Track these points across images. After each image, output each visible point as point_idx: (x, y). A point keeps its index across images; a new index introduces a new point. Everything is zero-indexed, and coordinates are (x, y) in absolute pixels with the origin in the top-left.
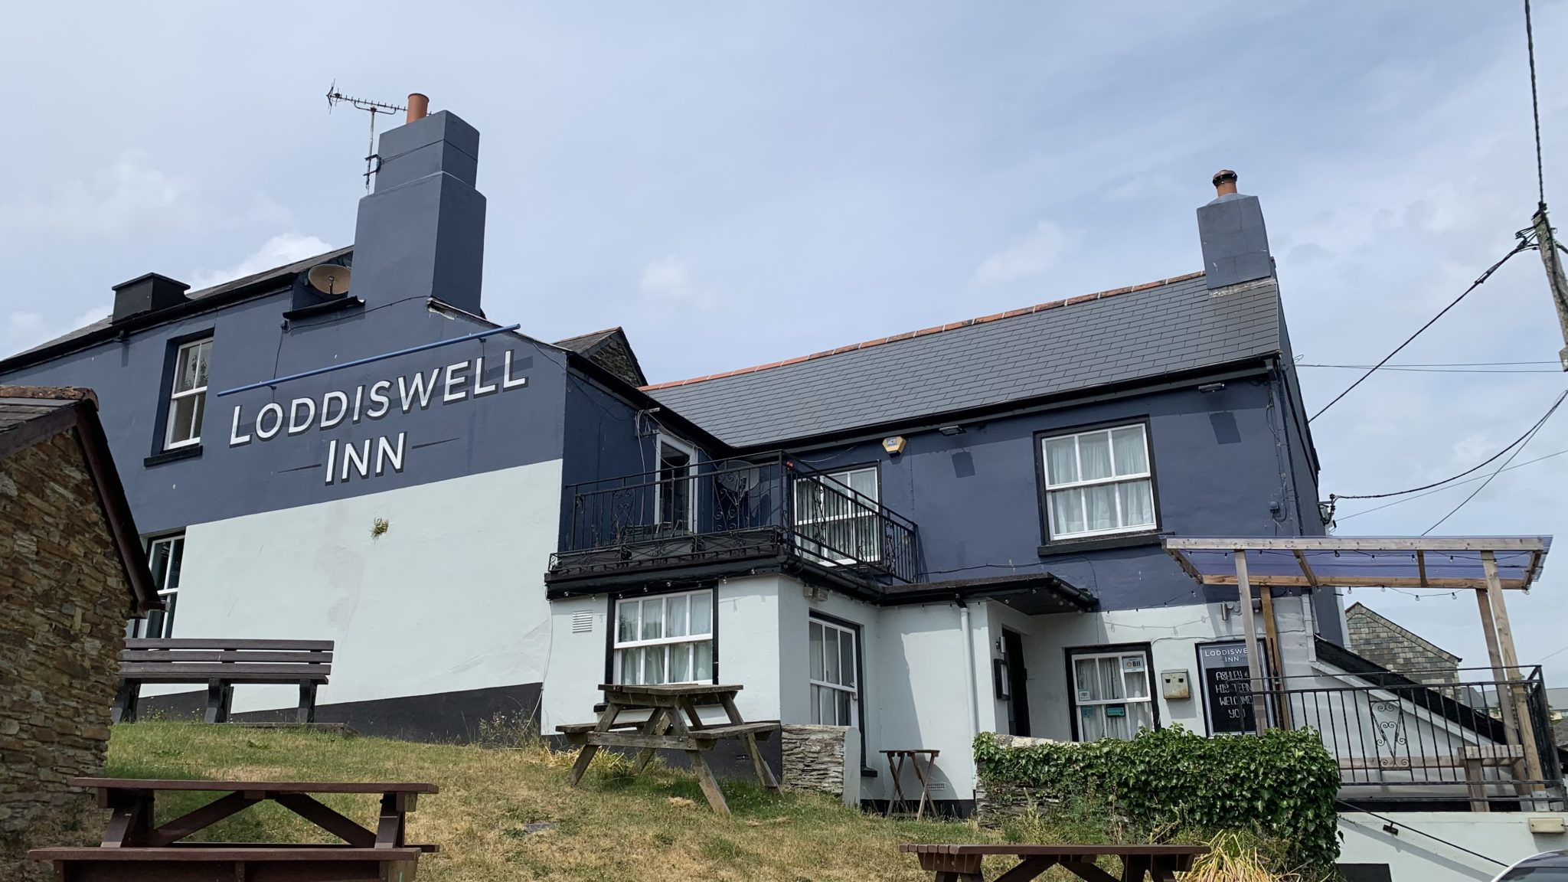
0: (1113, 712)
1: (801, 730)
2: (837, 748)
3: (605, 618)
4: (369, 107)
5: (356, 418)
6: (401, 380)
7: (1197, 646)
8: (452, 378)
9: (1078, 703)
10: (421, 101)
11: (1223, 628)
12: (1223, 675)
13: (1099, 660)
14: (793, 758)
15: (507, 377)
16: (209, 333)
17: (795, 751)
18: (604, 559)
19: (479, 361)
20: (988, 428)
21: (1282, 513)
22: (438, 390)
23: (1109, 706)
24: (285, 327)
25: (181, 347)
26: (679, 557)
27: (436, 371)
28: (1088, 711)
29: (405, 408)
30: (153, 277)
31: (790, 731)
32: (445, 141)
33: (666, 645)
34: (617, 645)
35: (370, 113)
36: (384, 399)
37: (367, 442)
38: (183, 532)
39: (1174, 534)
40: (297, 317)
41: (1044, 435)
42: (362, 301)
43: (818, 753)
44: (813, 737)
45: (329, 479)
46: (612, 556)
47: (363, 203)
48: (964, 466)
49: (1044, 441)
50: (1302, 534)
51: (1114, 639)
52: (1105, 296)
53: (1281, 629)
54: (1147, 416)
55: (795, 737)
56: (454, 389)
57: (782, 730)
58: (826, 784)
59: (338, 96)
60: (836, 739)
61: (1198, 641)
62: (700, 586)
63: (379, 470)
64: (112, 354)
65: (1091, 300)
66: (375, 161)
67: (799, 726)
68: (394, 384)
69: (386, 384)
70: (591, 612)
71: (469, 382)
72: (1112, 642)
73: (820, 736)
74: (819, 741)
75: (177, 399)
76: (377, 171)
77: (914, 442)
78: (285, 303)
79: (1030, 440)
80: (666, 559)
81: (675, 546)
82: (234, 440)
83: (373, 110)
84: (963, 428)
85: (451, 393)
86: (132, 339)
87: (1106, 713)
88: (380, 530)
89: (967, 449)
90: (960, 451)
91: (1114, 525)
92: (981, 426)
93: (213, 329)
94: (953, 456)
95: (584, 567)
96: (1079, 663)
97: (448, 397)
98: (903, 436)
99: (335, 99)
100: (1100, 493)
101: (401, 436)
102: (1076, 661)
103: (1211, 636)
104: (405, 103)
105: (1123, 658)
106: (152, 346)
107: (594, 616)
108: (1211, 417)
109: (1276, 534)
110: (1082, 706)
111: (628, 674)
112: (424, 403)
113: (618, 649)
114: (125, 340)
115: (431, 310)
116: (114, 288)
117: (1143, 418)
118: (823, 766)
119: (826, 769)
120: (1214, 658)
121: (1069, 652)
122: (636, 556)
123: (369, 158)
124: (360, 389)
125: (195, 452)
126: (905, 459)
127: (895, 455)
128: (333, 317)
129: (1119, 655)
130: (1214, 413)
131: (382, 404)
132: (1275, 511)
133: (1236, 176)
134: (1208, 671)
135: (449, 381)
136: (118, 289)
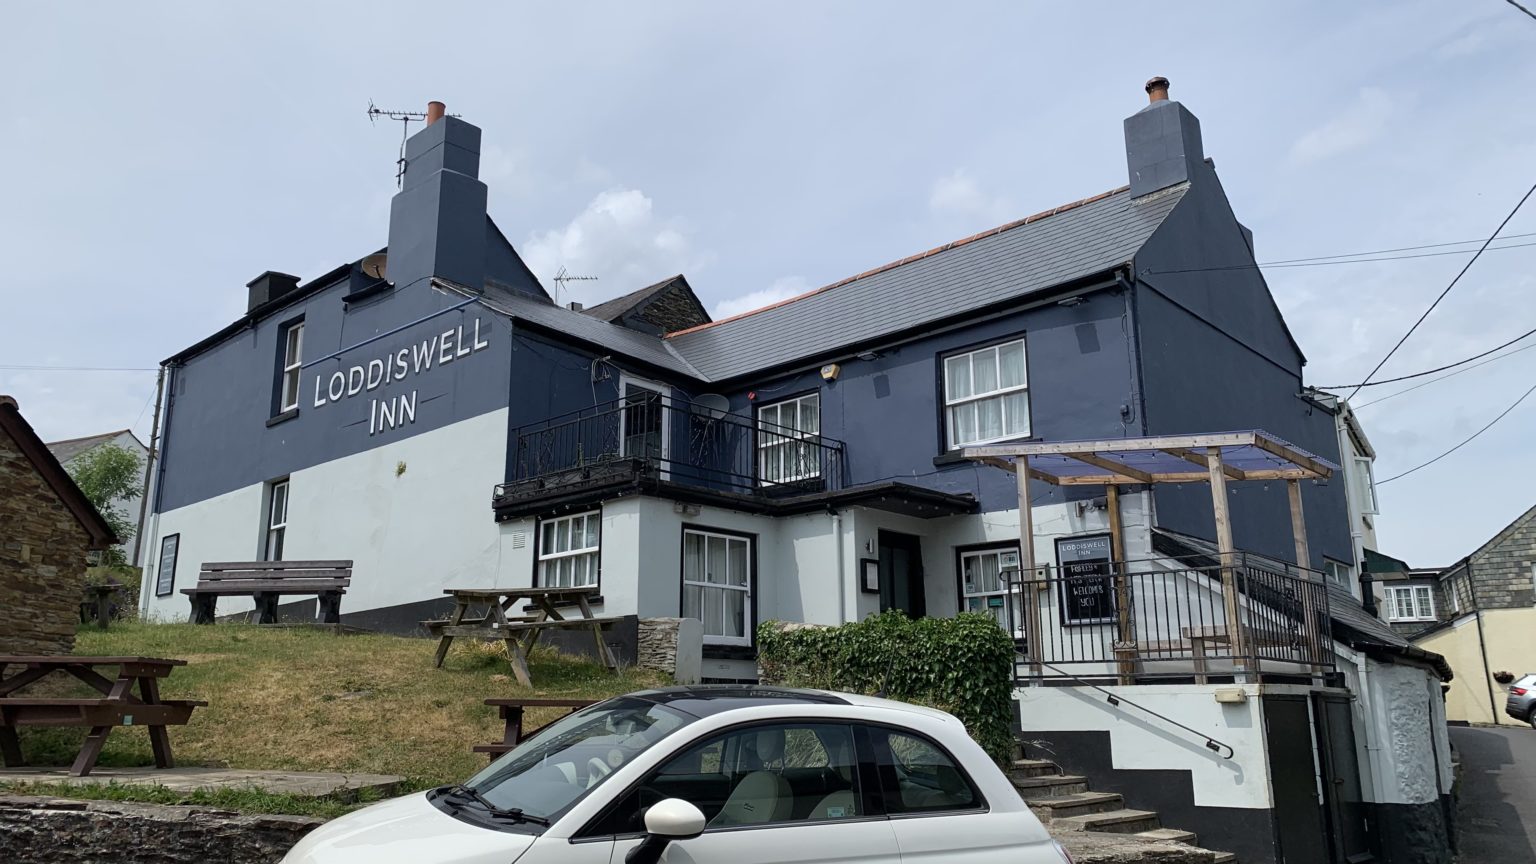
0: (995, 602)
1: (651, 622)
2: (673, 635)
3: (533, 536)
4: (403, 116)
5: (388, 381)
6: (415, 347)
7: (1056, 541)
8: (445, 343)
9: (965, 595)
10: (438, 107)
11: (1078, 524)
12: (1077, 569)
13: (983, 556)
14: (645, 644)
15: (476, 341)
16: (301, 319)
17: (647, 639)
18: (527, 490)
19: (461, 328)
20: (903, 352)
21: (1131, 415)
22: (436, 355)
23: (991, 598)
24: (346, 309)
25: (291, 329)
26: (572, 485)
27: (436, 338)
28: (974, 601)
29: (417, 370)
30: (269, 275)
31: (644, 623)
32: (446, 142)
33: (572, 556)
34: (542, 557)
35: (404, 122)
36: (404, 364)
37: (395, 400)
38: (288, 480)
39: (1041, 440)
40: (352, 300)
41: (946, 355)
42: (392, 284)
43: (661, 640)
44: (659, 628)
45: (372, 431)
46: (531, 486)
47: (396, 200)
48: (882, 388)
49: (946, 361)
50: (1145, 434)
51: (991, 536)
52: (1060, 212)
53: (1126, 524)
54: (1024, 332)
55: (647, 627)
56: (446, 352)
57: (638, 623)
58: (665, 666)
59: (377, 111)
60: (672, 629)
61: (1057, 536)
62: (589, 507)
63: (401, 422)
64: (248, 337)
65: (1048, 216)
66: (403, 163)
67: (652, 619)
68: (411, 351)
69: (406, 351)
70: (522, 531)
71: (453, 349)
72: (990, 539)
73: (663, 627)
74: (662, 630)
75: (289, 372)
76: (404, 172)
77: (845, 368)
78: (344, 289)
79: (932, 361)
80: (565, 486)
81: (572, 475)
82: (317, 403)
83: (406, 119)
84: (880, 354)
85: (444, 356)
86: (259, 325)
87: (989, 603)
88: (401, 471)
89: (885, 372)
90: (879, 374)
91: (1001, 434)
92: (896, 350)
93: (304, 315)
94: (875, 379)
95: (516, 495)
96: (968, 561)
97: (442, 360)
98: (836, 363)
99: (375, 114)
100: (990, 404)
101: (414, 393)
102: (965, 558)
103: (1068, 531)
104: (426, 110)
105: (1002, 554)
106: (270, 328)
107: (524, 534)
108: (1077, 329)
109: (1125, 436)
110: (970, 598)
111: (552, 580)
112: (428, 366)
113: (543, 561)
114: (255, 326)
115: (434, 288)
116: (248, 286)
117: (1021, 334)
118: (663, 651)
119: (665, 653)
120: (1069, 552)
121: (959, 550)
122: (548, 485)
123: (399, 162)
124: (391, 356)
125: (296, 413)
126: (839, 384)
127: (831, 381)
128: (376, 298)
129: (998, 551)
130: (1077, 325)
131: (403, 368)
132: (1125, 414)
133: (1168, 84)
134: (1065, 563)
135: (443, 347)
136: (250, 285)
